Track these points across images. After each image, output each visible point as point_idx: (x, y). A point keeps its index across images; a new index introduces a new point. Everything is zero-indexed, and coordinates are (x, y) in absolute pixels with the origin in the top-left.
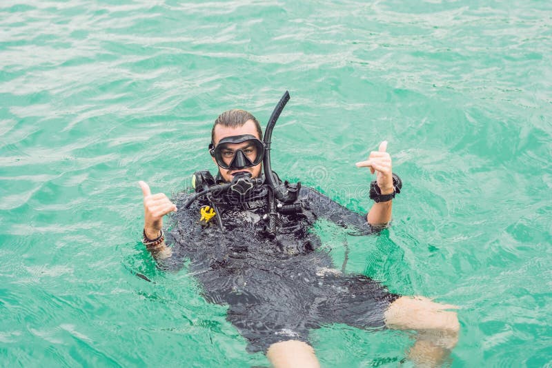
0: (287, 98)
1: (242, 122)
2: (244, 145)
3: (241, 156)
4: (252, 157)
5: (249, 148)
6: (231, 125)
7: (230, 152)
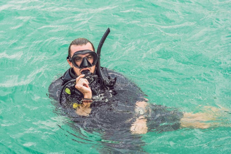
0: (108, 31)
1: (85, 43)
2: (87, 55)
3: (86, 61)
4: (91, 61)
5: (90, 56)
6: (79, 45)
7: (80, 59)
